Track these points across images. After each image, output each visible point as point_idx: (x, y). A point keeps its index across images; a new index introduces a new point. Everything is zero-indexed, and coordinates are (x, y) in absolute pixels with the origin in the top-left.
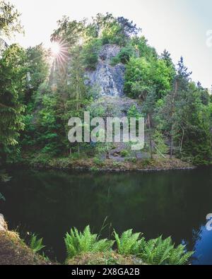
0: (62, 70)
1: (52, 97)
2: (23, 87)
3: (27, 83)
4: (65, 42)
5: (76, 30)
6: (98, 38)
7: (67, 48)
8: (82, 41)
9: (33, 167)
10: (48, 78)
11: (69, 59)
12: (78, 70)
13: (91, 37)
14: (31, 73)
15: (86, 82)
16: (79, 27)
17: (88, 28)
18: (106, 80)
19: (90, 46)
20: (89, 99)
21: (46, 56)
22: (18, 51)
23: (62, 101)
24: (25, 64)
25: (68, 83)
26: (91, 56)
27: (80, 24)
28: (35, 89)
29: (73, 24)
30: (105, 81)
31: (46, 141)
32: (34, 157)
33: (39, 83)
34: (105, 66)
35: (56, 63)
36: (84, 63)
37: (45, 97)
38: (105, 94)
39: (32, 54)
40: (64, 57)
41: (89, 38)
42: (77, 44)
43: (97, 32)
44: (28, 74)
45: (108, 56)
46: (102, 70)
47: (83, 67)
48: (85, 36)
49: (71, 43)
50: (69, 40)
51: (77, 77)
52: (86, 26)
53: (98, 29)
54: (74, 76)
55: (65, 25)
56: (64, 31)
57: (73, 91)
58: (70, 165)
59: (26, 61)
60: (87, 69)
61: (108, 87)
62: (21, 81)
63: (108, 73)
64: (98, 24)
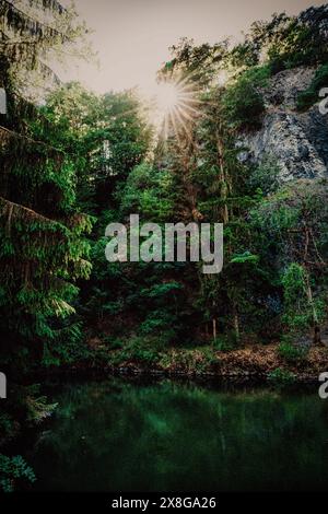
0: (183, 137)
1: (163, 196)
2: (92, 171)
3: (102, 163)
4: (186, 83)
5: (209, 60)
6: (260, 65)
7: (192, 93)
8: (225, 77)
9: (117, 374)
10: (151, 155)
11: (198, 113)
12: (221, 133)
13: (244, 67)
14: (112, 142)
15: (242, 156)
16: (216, 54)
17: (233, 52)
18: (290, 146)
19: (244, 84)
20: (252, 193)
21: (146, 109)
22: (84, 96)
23: (188, 204)
24: (99, 123)
25: (200, 163)
26: (248, 102)
27: (215, 49)
28: (123, 177)
29: (203, 51)
30: (287, 147)
31: (151, 304)
32: (118, 347)
33: (133, 164)
34: (283, 117)
35: (170, 122)
36: (233, 119)
37: (146, 195)
38: (291, 177)
39: (115, 106)
40: (187, 110)
41: (239, 70)
42: (213, 84)
43: (256, 56)
44: (106, 145)
45: (287, 95)
46: (278, 125)
47: (231, 125)
48: (230, 66)
49: (201, 84)
50: (196, 78)
51: (220, 148)
52: (230, 49)
53: (258, 48)
54: (212, 147)
55: (185, 54)
56: (183, 64)
57: (212, 179)
58: (216, 366)
59: (101, 118)
60: (240, 130)
61: (297, 160)
62: (89, 158)
63: (294, 128)
64: (256, 40)
